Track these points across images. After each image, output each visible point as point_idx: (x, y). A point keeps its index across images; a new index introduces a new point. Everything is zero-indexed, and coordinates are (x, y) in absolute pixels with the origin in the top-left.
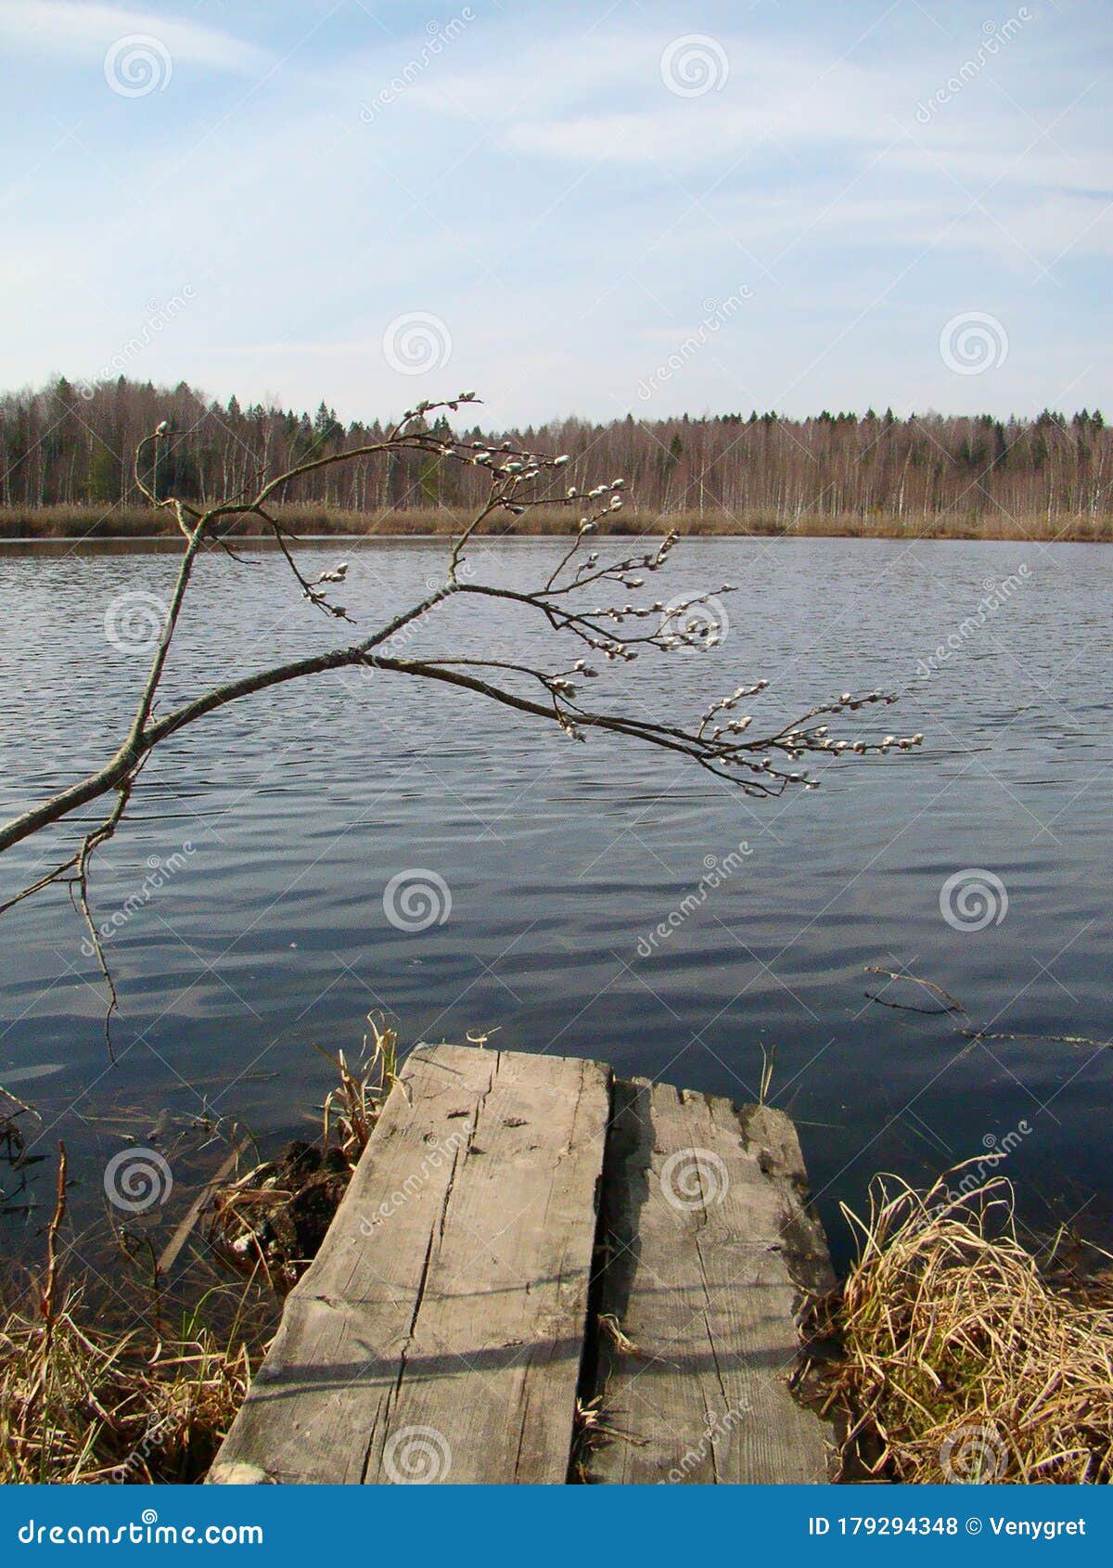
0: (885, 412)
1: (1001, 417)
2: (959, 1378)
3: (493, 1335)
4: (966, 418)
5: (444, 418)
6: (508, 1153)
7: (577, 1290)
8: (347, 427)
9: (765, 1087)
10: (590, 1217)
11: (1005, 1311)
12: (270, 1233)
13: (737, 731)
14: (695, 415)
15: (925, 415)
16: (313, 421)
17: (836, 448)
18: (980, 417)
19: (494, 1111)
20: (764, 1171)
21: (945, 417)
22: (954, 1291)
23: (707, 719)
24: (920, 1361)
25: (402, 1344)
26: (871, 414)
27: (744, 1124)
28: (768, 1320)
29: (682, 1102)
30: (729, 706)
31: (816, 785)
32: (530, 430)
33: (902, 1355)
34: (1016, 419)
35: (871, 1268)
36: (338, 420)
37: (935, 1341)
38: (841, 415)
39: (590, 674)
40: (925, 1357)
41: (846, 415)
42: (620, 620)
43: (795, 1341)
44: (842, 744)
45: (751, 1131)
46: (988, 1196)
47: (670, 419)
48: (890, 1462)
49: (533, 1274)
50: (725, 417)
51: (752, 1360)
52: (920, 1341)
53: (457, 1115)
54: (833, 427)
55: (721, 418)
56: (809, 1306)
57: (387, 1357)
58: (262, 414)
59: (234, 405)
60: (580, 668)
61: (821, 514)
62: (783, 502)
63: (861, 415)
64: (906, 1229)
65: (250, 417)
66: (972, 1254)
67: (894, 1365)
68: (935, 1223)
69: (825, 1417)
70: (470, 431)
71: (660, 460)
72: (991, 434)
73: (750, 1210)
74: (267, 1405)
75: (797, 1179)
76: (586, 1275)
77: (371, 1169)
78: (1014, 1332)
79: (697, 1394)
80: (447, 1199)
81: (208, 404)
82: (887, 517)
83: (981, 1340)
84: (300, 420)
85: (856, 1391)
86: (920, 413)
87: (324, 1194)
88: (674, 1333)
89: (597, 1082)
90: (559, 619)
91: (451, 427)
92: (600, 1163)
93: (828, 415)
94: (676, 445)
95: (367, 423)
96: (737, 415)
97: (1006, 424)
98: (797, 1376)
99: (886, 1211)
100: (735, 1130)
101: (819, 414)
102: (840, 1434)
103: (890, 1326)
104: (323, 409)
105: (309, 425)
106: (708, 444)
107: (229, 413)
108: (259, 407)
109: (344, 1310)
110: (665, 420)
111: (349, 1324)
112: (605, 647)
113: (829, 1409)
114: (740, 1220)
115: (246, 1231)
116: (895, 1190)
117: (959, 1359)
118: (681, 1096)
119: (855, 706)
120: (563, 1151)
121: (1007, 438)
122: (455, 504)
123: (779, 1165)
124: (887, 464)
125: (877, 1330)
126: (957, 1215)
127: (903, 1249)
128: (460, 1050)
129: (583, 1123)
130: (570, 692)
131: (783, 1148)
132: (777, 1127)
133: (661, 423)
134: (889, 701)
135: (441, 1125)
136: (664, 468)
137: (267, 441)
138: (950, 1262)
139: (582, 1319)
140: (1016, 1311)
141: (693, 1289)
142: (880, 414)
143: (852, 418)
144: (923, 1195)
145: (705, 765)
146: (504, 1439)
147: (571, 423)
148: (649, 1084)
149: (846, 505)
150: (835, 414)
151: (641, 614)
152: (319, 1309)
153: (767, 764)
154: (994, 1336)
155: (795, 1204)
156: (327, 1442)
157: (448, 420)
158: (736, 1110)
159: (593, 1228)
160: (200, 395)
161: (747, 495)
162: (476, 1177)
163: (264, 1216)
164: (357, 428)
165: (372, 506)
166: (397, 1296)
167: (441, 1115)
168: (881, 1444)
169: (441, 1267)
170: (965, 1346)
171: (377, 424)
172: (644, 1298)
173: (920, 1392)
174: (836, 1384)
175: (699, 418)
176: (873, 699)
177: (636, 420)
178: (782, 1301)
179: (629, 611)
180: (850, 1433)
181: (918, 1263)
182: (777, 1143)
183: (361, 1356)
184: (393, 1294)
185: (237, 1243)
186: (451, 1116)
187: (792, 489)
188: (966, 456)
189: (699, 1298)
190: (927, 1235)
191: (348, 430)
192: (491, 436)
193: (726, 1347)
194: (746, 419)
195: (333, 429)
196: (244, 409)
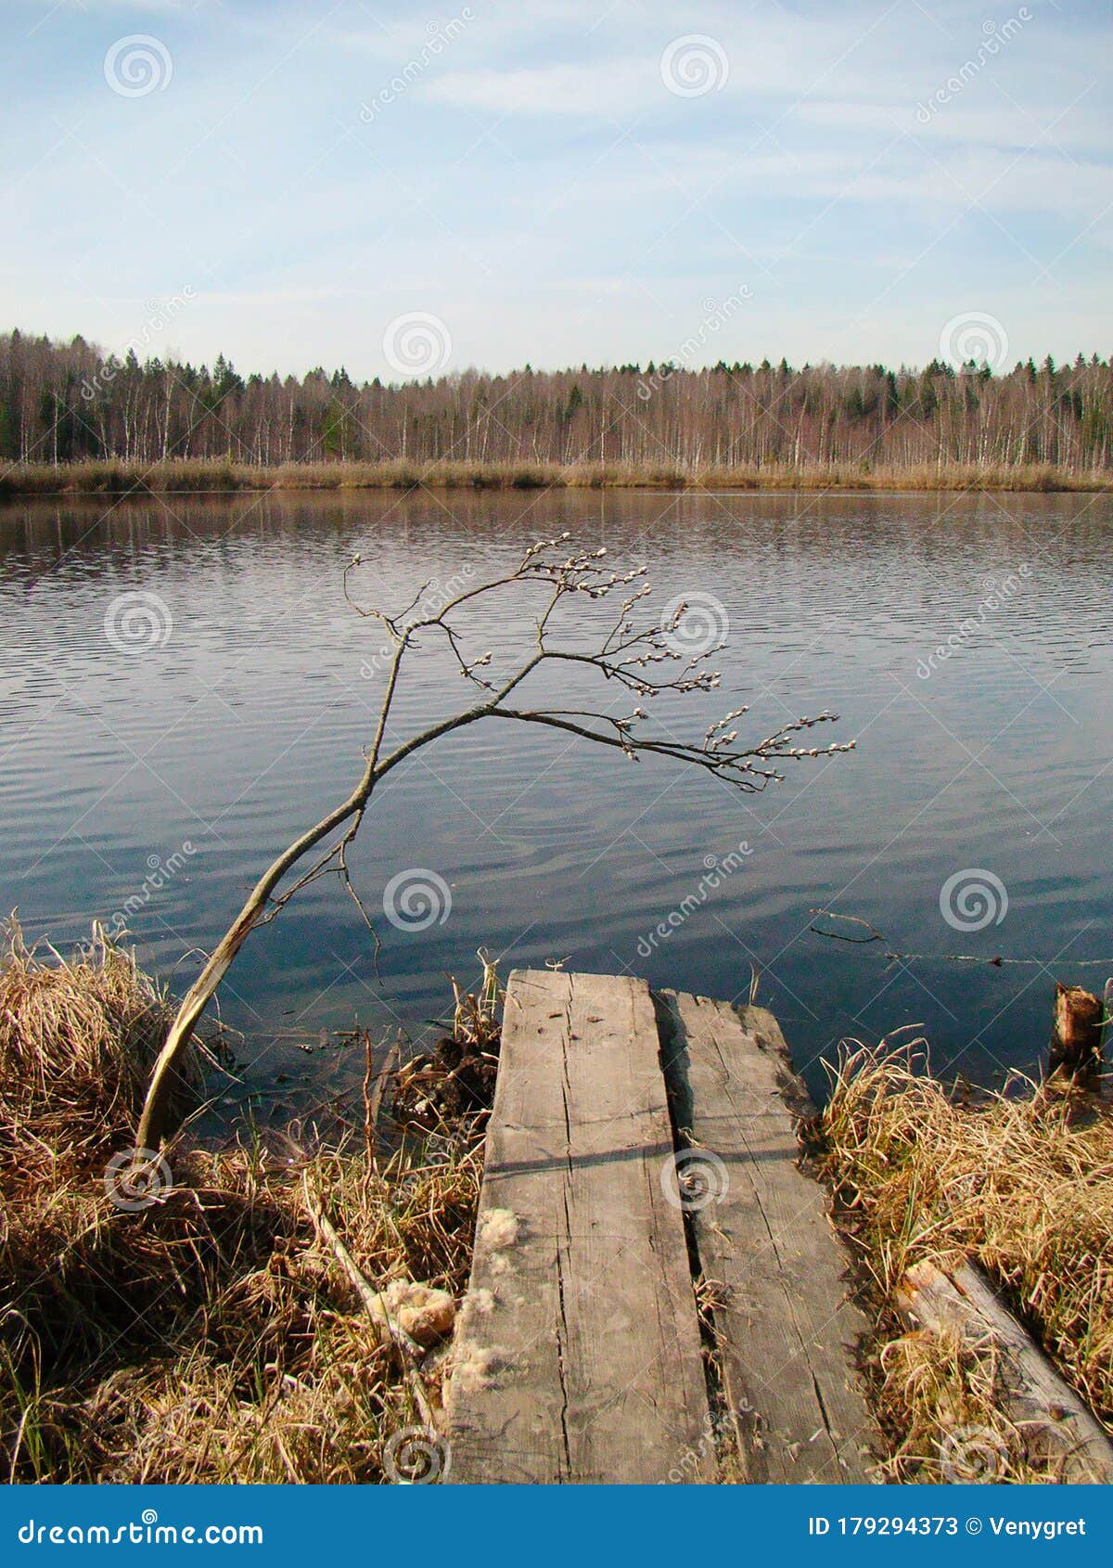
0: (780, 362)
1: (892, 367)
2: (898, 1157)
3: (619, 1142)
4: (858, 368)
5: (343, 370)
6: (596, 1039)
7: (663, 1115)
8: (245, 379)
9: (753, 993)
10: (660, 1074)
11: (925, 1118)
12: (440, 1099)
13: (728, 742)
14: (594, 366)
15: (820, 364)
16: (212, 374)
17: (732, 397)
18: (872, 367)
19: (579, 1014)
20: (760, 1047)
21: (838, 367)
22: (893, 1109)
23: (710, 736)
24: (874, 1150)
25: (566, 1148)
26: (766, 364)
27: (742, 1018)
28: (779, 1134)
29: (698, 1004)
30: (723, 726)
31: (782, 779)
32: (430, 381)
33: (863, 1147)
34: (907, 368)
35: (841, 1098)
36: (236, 372)
37: (883, 1137)
38: (737, 365)
39: (644, 717)
40: (877, 1147)
41: (742, 365)
42: (644, 665)
43: (796, 1145)
44: (802, 751)
45: (747, 1023)
46: (913, 1050)
47: (569, 370)
48: (860, 1203)
49: (633, 1109)
50: (623, 368)
51: (773, 1155)
52: (873, 1138)
53: (556, 1016)
54: (730, 376)
55: (619, 369)
56: (802, 1125)
57: (559, 1156)
58: (159, 366)
59: (132, 360)
60: (638, 714)
61: (719, 466)
62: (681, 453)
63: (756, 365)
64: (863, 1072)
65: (148, 370)
66: (904, 1084)
67: (858, 1153)
68: (881, 1067)
69: (821, 1182)
70: (370, 383)
71: (559, 411)
72: (883, 384)
73: (755, 1070)
74: (499, 1182)
75: (782, 1052)
76: (666, 1109)
77: (510, 1052)
78: (930, 1130)
79: (744, 1171)
80: (566, 1068)
81: (105, 358)
82: (782, 469)
83: (911, 1136)
84: (198, 372)
85: (836, 1169)
86: (814, 363)
87: (473, 1071)
88: (722, 1140)
89: (643, 992)
90: (609, 671)
91: (351, 379)
92: (658, 1043)
93: (724, 365)
94: (576, 396)
95: (266, 375)
96: (635, 366)
97: (897, 374)
98: (800, 1161)
99: (850, 1061)
100: (737, 1022)
101: (714, 365)
102: (830, 1190)
103: (854, 1131)
104: (221, 361)
105: (207, 378)
106: (607, 396)
107: (127, 367)
108: (156, 360)
109: (523, 1131)
110: (563, 370)
111: (530, 1139)
112: (639, 688)
113: (822, 1178)
114: (752, 1078)
115: (422, 1098)
116: (855, 1048)
117: (898, 1148)
118: (696, 1000)
119: (810, 724)
120: (632, 1035)
121: (899, 389)
122: (358, 458)
123: (769, 1044)
124: (782, 413)
125: (846, 1135)
126: (892, 1061)
127: (861, 1084)
128: (543, 973)
129: (640, 1020)
130: (628, 727)
131: (770, 1032)
132: (764, 1020)
133: (559, 374)
134: (834, 720)
135: (548, 1024)
136: (564, 420)
137: (169, 396)
138: (889, 1092)
139: (670, 1131)
140: (931, 1117)
141: (730, 1116)
142: (775, 364)
143: (747, 368)
144: (872, 1051)
145: (714, 772)
146: (641, 1193)
147: (469, 375)
148: (673, 993)
149: (743, 454)
150: (730, 365)
151: (658, 660)
152: (509, 1132)
153: (749, 766)
154: (918, 1131)
155: (783, 1067)
156: (541, 1200)
157: (347, 372)
158: (735, 1009)
159: (663, 1081)
160: (96, 348)
161: (645, 445)
162: (578, 1054)
163: (433, 1088)
164: (256, 380)
165: (277, 461)
166: (554, 1123)
167: (544, 1017)
168: (855, 1193)
169: (574, 1106)
170: (900, 1138)
171: (275, 376)
172: (702, 1122)
173: (875, 1167)
174: (824, 1165)
175: (598, 369)
176: (823, 719)
177: (535, 369)
178: (785, 1123)
179: (650, 658)
180: (835, 1189)
181: (871, 1093)
182: (766, 1030)
183: (543, 1157)
184: (551, 1123)
185: (417, 1107)
186: (552, 1017)
187: (690, 439)
188: (859, 406)
189: (734, 1122)
190: (877, 1074)
191: (247, 382)
192: (390, 387)
193: (755, 1148)
194: (644, 369)
195: (231, 380)
196: (141, 363)
